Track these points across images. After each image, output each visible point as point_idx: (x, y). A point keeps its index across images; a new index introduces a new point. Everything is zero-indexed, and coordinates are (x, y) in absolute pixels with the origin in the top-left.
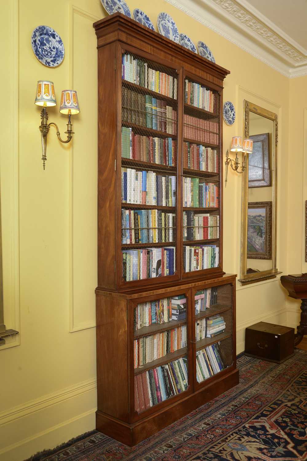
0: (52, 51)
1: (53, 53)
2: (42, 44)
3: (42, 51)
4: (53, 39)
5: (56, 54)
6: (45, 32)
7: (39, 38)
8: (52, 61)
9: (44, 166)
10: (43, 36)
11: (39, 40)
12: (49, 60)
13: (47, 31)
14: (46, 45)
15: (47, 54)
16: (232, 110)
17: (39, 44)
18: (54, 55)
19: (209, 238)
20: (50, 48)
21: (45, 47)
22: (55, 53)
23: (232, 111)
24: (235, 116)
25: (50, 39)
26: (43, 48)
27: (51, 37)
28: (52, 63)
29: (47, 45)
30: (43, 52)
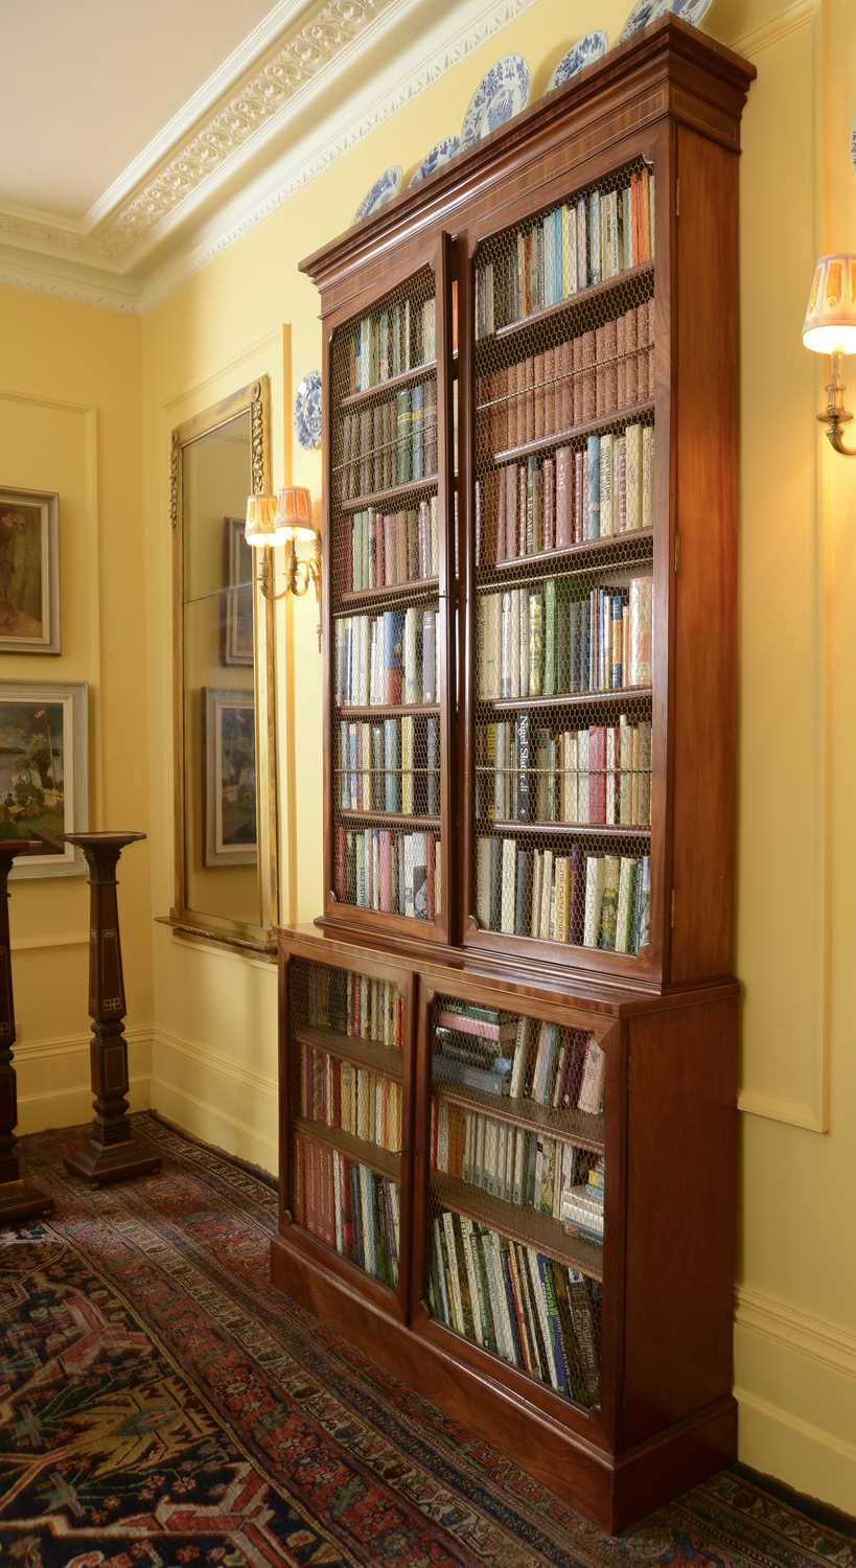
19: (610, 820)
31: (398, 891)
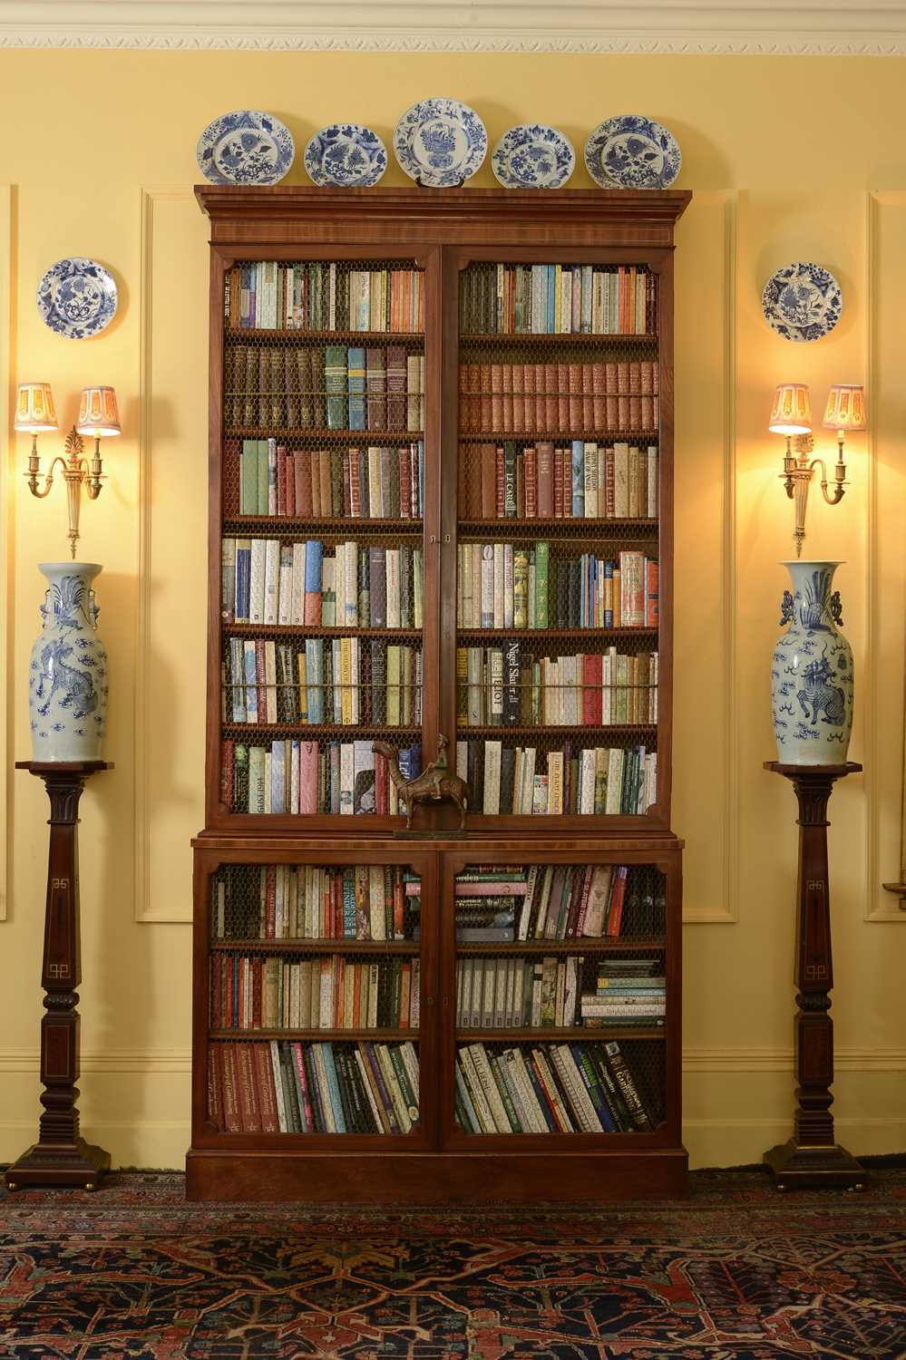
0: (90, 303)
1: (91, 308)
2: (67, 295)
3: (66, 311)
4: (93, 278)
5: (102, 307)
6: (71, 270)
7: (59, 286)
8: (88, 326)
9: (74, 551)
10: (67, 280)
11: (59, 292)
12: (81, 325)
13: (76, 268)
14: (75, 296)
15: (79, 315)
16: (823, 288)
17: (60, 298)
18: (95, 312)
19: (606, 722)
20: (86, 299)
21: (73, 302)
22: (98, 306)
23: (824, 293)
24: (838, 307)
25: (85, 280)
26: (69, 305)
27: (89, 276)
28: (86, 331)
29: (80, 295)
30: (70, 313)
31: (328, 794)
